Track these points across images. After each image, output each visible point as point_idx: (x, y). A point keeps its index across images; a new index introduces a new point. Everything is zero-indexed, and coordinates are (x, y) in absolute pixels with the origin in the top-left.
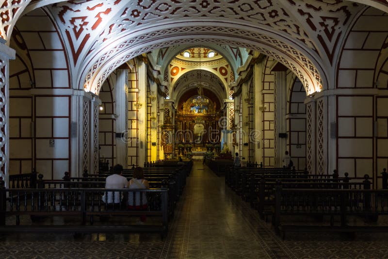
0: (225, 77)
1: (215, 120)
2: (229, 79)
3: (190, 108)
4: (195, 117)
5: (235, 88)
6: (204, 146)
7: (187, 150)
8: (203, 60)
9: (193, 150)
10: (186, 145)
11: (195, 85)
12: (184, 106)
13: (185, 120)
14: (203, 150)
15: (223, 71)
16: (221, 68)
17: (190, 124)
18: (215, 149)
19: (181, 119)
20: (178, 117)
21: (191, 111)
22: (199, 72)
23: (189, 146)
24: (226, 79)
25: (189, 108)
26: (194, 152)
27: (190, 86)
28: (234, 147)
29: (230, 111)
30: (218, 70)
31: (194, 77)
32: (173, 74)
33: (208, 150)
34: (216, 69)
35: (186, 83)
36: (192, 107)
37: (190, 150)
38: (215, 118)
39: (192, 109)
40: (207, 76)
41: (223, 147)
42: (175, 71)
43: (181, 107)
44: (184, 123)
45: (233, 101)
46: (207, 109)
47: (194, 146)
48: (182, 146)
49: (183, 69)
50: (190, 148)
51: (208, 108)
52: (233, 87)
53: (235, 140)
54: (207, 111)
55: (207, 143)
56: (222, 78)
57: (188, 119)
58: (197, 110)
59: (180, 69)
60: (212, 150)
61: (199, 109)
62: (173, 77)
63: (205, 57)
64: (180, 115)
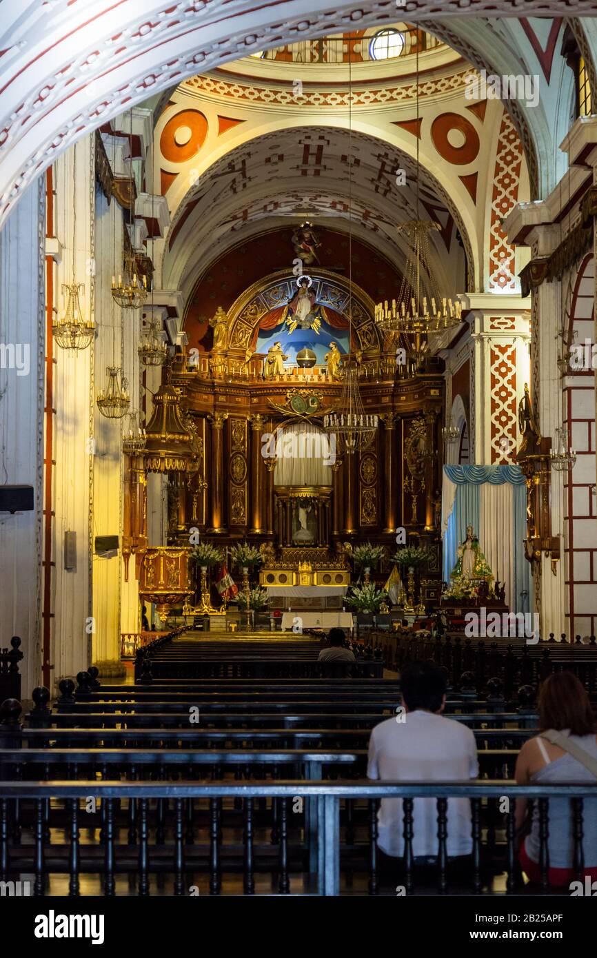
0: (467, 169)
1: (394, 408)
2: (487, 182)
3: (253, 341)
4: (280, 390)
5: (540, 233)
6: (332, 555)
7: (237, 577)
8: (340, 73)
9: (271, 579)
10: (235, 553)
11: (284, 210)
12: (221, 330)
13: (224, 408)
14: (327, 579)
15: (456, 138)
16: (445, 122)
17: (251, 433)
18: (395, 575)
19: (204, 400)
20: (188, 390)
21: (257, 359)
22: (314, 143)
23: (250, 553)
24: (470, 182)
25: (244, 339)
26: (275, 588)
27: (256, 215)
28: (534, 560)
29: (494, 357)
30: (426, 129)
31: (284, 169)
32: (172, 150)
33: (356, 576)
34: (413, 126)
35: (235, 204)
36: (265, 333)
37: (254, 578)
38: (395, 395)
39: (262, 346)
40: (357, 162)
41: (459, 564)
42: (183, 135)
43: (203, 332)
44: (218, 425)
45: (527, 303)
46: (345, 344)
47: (278, 554)
48: (215, 555)
49: (226, 123)
50: (256, 568)
51: (356, 343)
52: (528, 229)
53: (538, 523)
54: (348, 361)
55: (346, 538)
56: (446, 175)
57: (242, 401)
58: (292, 354)
59: (213, 124)
60: (380, 577)
61: (299, 346)
62: (171, 167)
63: (351, 57)
64: (197, 381)
